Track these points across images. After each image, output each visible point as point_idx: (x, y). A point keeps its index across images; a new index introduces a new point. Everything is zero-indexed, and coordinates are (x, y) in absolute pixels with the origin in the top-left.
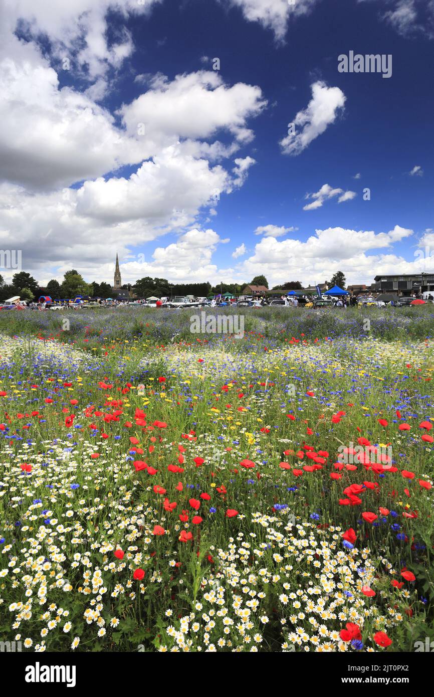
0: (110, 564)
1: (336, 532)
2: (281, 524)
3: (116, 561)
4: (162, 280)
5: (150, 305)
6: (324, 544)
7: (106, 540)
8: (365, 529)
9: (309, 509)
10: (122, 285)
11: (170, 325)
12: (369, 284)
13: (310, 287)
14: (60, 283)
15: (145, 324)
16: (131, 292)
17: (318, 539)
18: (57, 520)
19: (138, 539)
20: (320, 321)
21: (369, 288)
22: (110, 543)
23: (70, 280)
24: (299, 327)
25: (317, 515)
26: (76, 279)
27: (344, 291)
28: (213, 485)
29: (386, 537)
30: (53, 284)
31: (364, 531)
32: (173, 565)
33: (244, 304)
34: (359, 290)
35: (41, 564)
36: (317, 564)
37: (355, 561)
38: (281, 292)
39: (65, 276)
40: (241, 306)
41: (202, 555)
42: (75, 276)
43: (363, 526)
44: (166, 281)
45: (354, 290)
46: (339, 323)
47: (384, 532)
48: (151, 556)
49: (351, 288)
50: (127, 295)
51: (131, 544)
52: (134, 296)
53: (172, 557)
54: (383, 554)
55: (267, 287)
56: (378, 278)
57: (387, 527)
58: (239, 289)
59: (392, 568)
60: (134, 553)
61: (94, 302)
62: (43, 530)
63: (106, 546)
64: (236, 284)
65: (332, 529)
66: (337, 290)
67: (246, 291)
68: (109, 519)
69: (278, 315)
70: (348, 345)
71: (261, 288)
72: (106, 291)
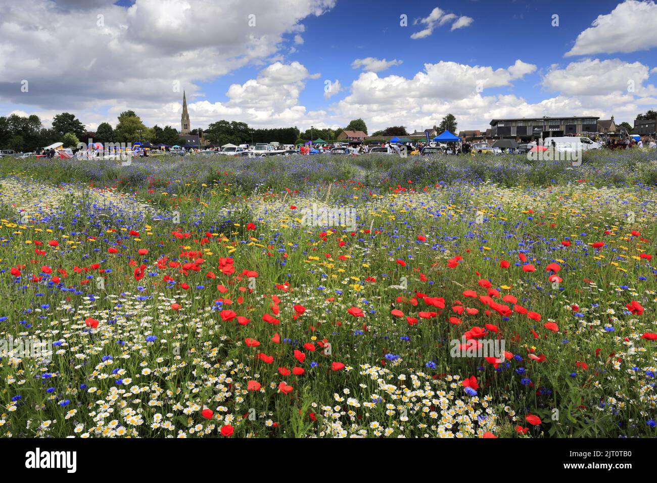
0: (197, 426)
1: (455, 381)
2: (392, 376)
3: (203, 423)
4: (241, 124)
5: (226, 153)
6: (441, 393)
7: (191, 399)
8: (486, 377)
9: (424, 358)
10: (191, 129)
11: (251, 173)
12: (483, 130)
13: (416, 133)
14: (114, 127)
15: (222, 173)
16: (203, 138)
17: (434, 389)
18: (131, 379)
19: (227, 399)
20: (429, 168)
21: (484, 134)
22: (196, 402)
23: (126, 123)
24: (405, 175)
25: (433, 364)
26: (133, 122)
27: (454, 138)
28: (314, 338)
29: (509, 383)
30: (104, 128)
31: (484, 377)
32: (270, 425)
33: (340, 151)
34: (473, 136)
35: (113, 429)
36: (434, 415)
37: (475, 410)
38: (383, 138)
39: (119, 118)
40: (335, 154)
41: (305, 408)
42: (132, 118)
43: (484, 373)
44: (245, 125)
45: (467, 137)
46: (450, 170)
47: (507, 378)
48: (243, 418)
49: (463, 134)
50: (197, 142)
51: (220, 404)
52: (207, 143)
53: (268, 417)
54: (505, 401)
55: (366, 133)
56: (494, 123)
57: (510, 373)
58: (333, 134)
59: (515, 416)
60: (224, 414)
61: (157, 150)
62: (114, 391)
63: (191, 407)
64: (329, 129)
65: (450, 378)
66: (447, 136)
67: (341, 138)
68: (193, 379)
69: (380, 163)
70: (462, 191)
71: (360, 135)
72: (172, 137)
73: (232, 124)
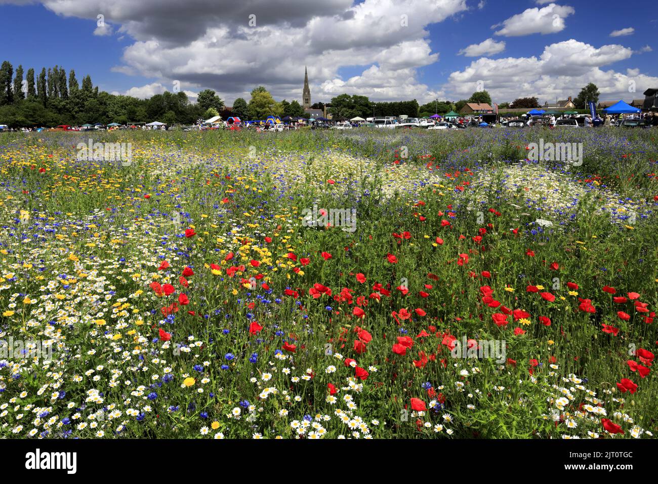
10: (313, 103)
13: (546, 105)
16: (325, 112)
23: (257, 99)
26: (264, 97)
30: (240, 102)
42: (263, 93)
67: (464, 110)
72: (298, 111)
73: (353, 98)
